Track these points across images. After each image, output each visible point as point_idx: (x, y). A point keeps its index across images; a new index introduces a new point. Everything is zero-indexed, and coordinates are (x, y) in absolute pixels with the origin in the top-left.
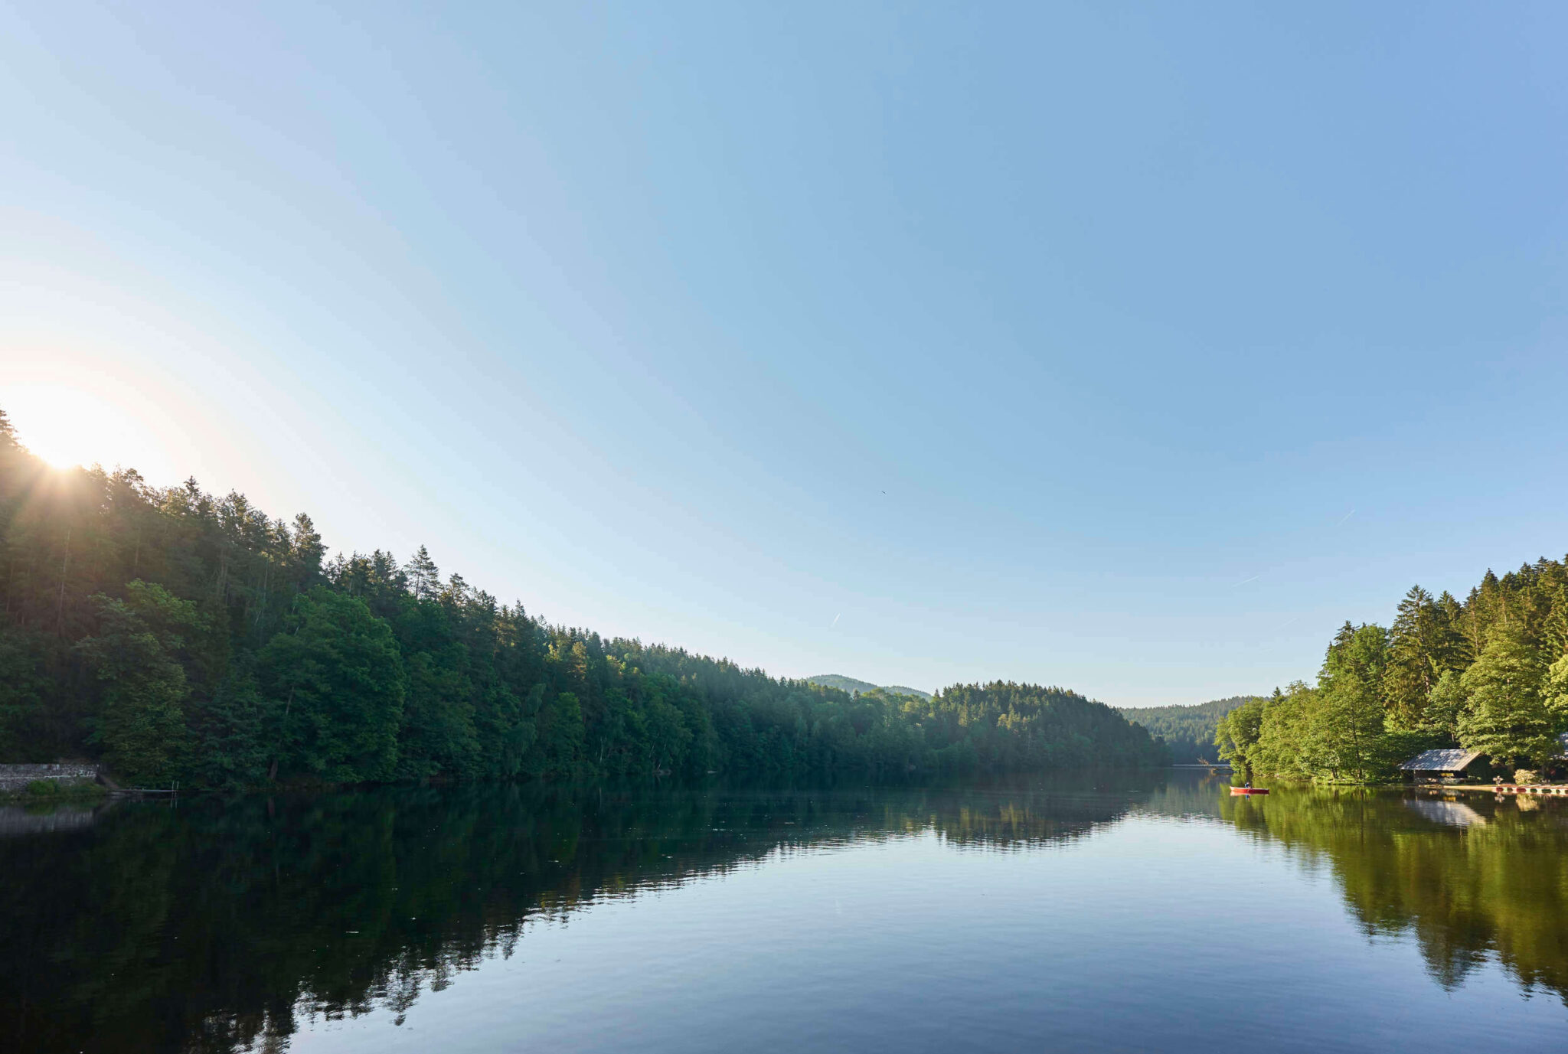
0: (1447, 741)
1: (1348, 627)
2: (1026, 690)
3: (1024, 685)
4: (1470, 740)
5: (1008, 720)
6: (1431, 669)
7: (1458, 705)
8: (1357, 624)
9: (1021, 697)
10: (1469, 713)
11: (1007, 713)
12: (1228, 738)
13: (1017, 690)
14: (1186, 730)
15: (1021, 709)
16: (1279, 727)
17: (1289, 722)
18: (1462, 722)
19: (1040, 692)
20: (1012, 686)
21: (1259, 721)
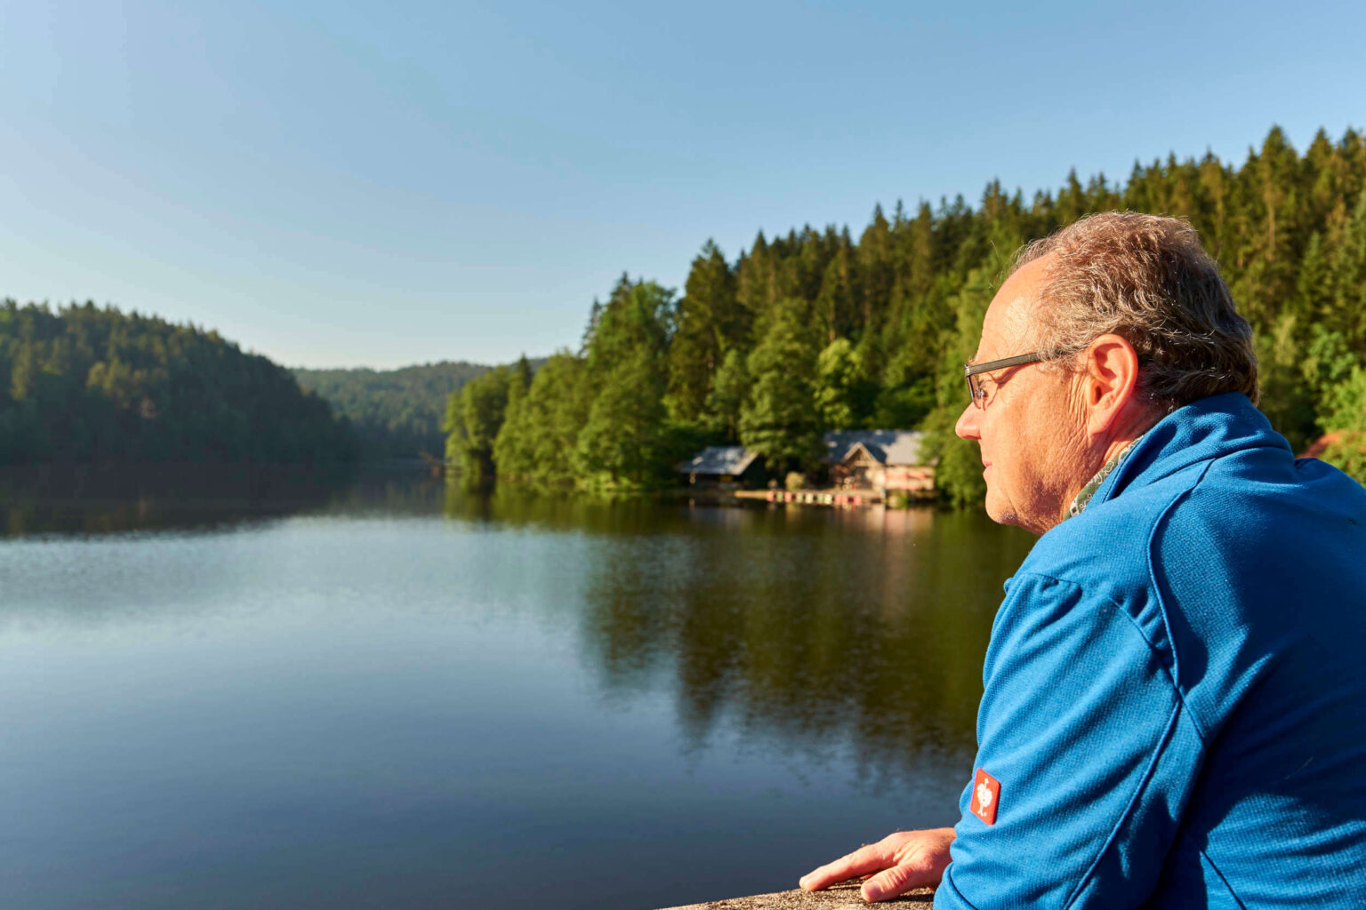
0: (728, 438)
1: (625, 280)
2: (139, 325)
3: (135, 315)
4: (752, 436)
5: (104, 375)
6: (716, 346)
7: (740, 396)
8: (634, 278)
9: (130, 335)
10: (752, 406)
11: (107, 362)
12: (460, 422)
13: (122, 320)
14: (377, 406)
15: (132, 357)
16: (536, 410)
17: (550, 403)
18: (746, 415)
19: (161, 330)
20: (112, 317)
21: (504, 401)
